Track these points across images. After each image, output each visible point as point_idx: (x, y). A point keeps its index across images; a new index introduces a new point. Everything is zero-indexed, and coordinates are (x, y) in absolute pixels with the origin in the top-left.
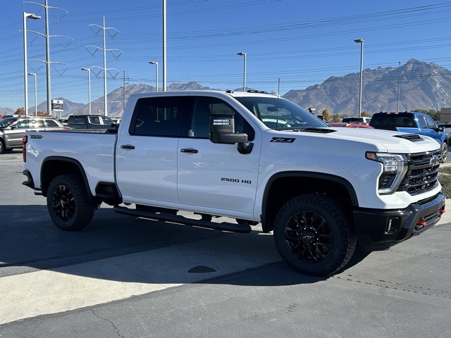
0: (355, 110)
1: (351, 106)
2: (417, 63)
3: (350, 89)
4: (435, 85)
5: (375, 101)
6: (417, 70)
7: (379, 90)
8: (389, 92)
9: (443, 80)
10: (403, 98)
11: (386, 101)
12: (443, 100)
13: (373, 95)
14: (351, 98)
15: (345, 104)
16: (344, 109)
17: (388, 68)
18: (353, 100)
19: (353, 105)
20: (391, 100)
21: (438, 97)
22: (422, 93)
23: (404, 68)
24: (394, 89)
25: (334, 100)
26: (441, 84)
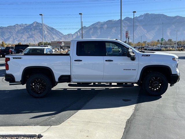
0: (13, 42)
1: (11, 40)
2: (37, 23)
3: (10, 32)
4: (45, 32)
5: (21, 38)
6: (37, 26)
7: (23, 33)
8: (27, 34)
9: (48, 31)
10: (33, 37)
11: (26, 38)
12: (48, 38)
13: (20, 35)
14: (11, 37)
15: (8, 39)
16: (8, 41)
17: (26, 24)
18: (12, 37)
19: (12, 40)
20: (28, 38)
21: (46, 37)
22: (40, 35)
23: (32, 24)
24: (29, 33)
25: (3, 37)
26: (47, 32)
